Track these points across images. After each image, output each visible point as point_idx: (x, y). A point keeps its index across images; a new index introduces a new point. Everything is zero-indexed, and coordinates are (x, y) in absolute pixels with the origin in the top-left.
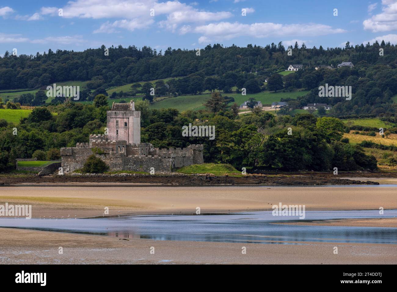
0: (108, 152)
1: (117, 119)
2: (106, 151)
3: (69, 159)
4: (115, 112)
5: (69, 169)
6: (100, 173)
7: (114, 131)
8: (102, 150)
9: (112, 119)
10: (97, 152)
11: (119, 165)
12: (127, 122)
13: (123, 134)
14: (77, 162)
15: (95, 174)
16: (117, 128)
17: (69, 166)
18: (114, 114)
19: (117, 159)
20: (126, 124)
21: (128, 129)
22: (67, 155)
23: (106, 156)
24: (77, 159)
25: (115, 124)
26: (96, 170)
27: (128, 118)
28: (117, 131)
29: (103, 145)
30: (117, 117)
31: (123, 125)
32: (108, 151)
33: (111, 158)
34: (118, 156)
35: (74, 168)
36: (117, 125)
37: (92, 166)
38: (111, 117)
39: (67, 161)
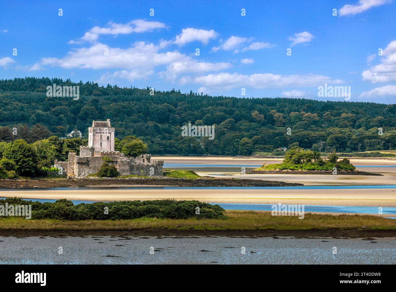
0: (116, 161)
1: (101, 134)
2: (114, 160)
3: (84, 166)
4: (100, 129)
5: (84, 174)
6: (114, 177)
7: (99, 143)
8: (111, 159)
9: (97, 134)
10: (107, 160)
11: (126, 171)
12: (110, 136)
13: (106, 145)
14: (90, 168)
15: (111, 178)
16: (101, 141)
17: (84, 172)
18: (99, 130)
19: (125, 166)
20: (108, 138)
21: (110, 142)
22: (82, 163)
23: (113, 164)
24: (90, 166)
25: (100, 138)
26: (112, 175)
27: (111, 133)
28: (101, 143)
29: (110, 155)
30: (102, 132)
31: (106, 139)
32: (116, 159)
33: (121, 165)
34: (126, 164)
35: (88, 173)
36: (101, 138)
37: (108, 172)
38: (97, 132)
39: (82, 167)
